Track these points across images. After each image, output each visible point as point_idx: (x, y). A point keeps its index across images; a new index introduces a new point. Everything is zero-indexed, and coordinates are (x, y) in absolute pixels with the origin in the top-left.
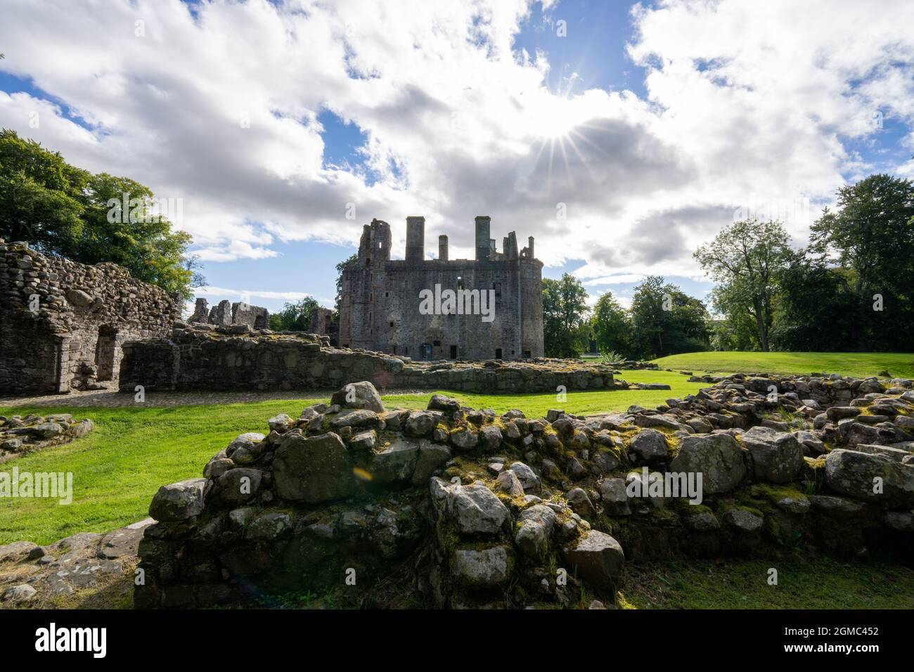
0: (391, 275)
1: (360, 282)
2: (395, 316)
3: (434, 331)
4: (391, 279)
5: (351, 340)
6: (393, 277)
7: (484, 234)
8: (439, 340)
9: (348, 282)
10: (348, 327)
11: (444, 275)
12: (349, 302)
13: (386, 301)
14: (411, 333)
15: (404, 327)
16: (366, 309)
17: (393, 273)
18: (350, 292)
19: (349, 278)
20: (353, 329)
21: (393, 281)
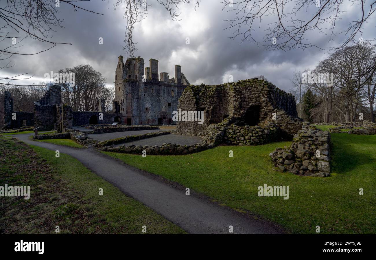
0: (146, 86)
1: (136, 88)
2: (148, 105)
3: (163, 113)
4: (146, 88)
5: (133, 116)
6: (147, 87)
7: (179, 73)
8: (165, 116)
9: (129, 88)
10: (131, 110)
11: (167, 89)
12: (131, 97)
13: (144, 98)
14: (155, 113)
15: (152, 111)
16: (138, 101)
17: (147, 85)
18: (132, 93)
19: (131, 85)
20: (134, 111)
21: (147, 89)
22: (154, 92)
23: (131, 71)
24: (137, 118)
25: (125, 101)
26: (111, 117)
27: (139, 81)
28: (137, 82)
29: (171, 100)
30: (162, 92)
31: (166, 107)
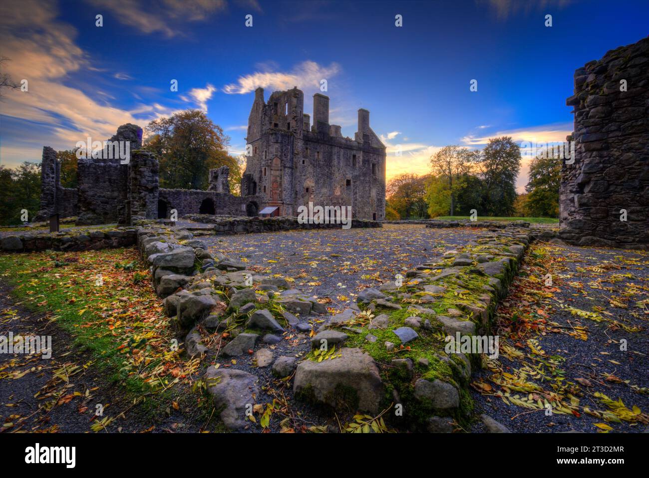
0: (307, 144)
2: (310, 183)
3: (337, 198)
4: (307, 148)
5: (283, 203)
6: (308, 146)
7: (366, 124)
9: (277, 146)
10: (280, 189)
11: (344, 153)
12: (280, 165)
13: (303, 168)
14: (322, 199)
15: (317, 194)
16: (292, 174)
17: (309, 143)
18: (281, 156)
19: (279, 141)
20: (284, 192)
21: (308, 151)
22: (321, 157)
23: (279, 114)
24: (290, 206)
25: (267, 173)
26: (241, 203)
27: (295, 134)
28: (291, 135)
29: (351, 175)
30: (335, 157)
31: (343, 187)
